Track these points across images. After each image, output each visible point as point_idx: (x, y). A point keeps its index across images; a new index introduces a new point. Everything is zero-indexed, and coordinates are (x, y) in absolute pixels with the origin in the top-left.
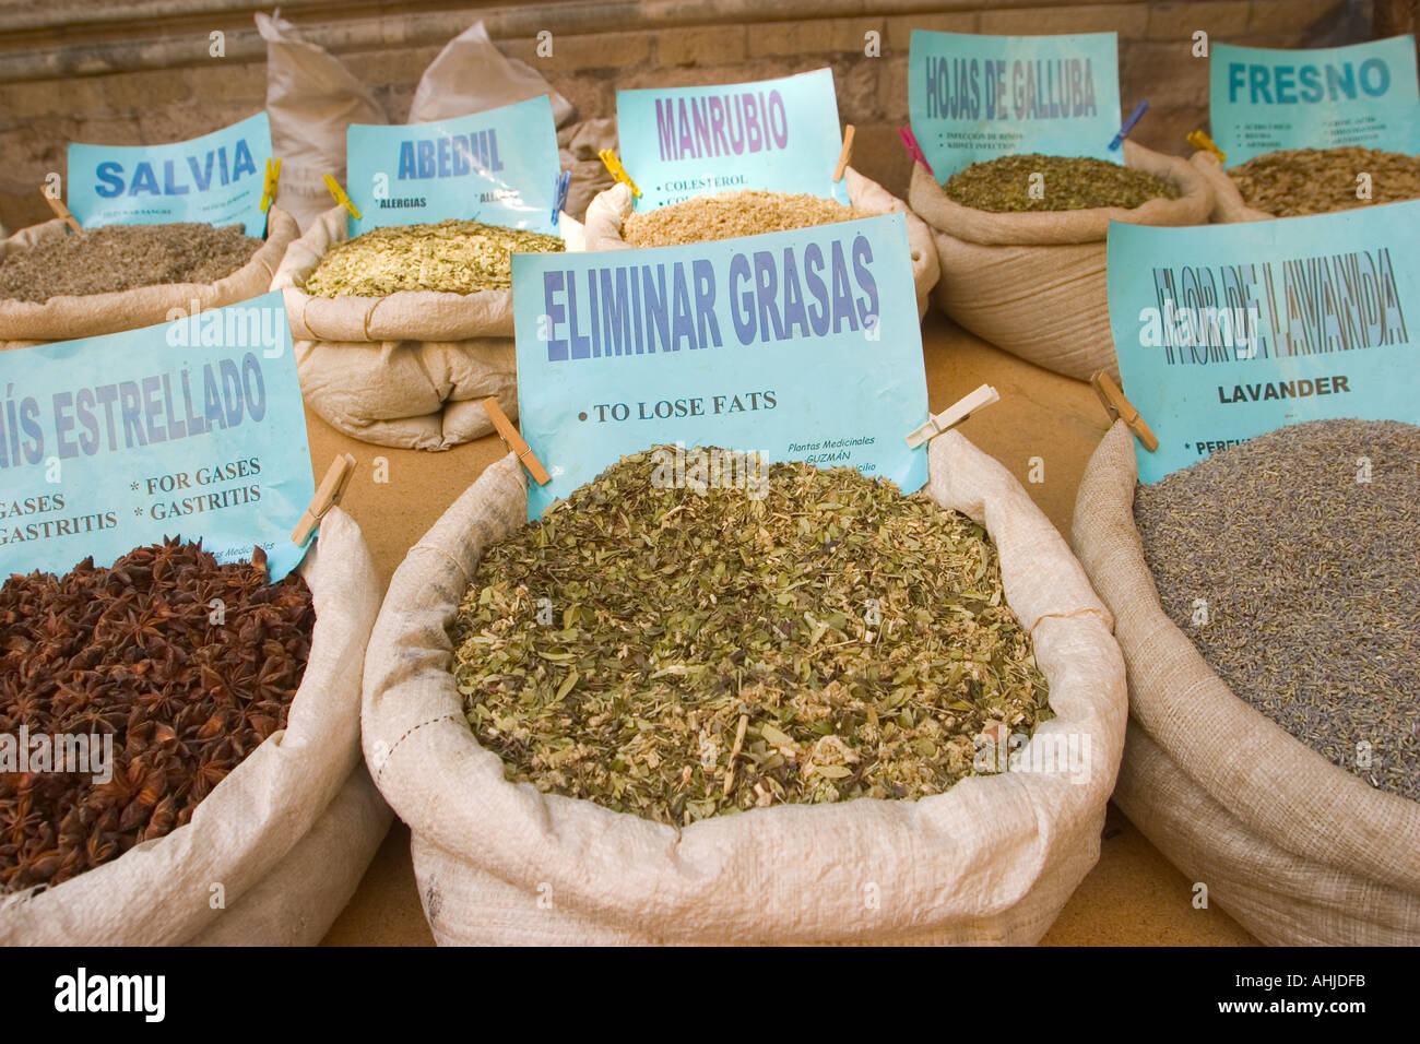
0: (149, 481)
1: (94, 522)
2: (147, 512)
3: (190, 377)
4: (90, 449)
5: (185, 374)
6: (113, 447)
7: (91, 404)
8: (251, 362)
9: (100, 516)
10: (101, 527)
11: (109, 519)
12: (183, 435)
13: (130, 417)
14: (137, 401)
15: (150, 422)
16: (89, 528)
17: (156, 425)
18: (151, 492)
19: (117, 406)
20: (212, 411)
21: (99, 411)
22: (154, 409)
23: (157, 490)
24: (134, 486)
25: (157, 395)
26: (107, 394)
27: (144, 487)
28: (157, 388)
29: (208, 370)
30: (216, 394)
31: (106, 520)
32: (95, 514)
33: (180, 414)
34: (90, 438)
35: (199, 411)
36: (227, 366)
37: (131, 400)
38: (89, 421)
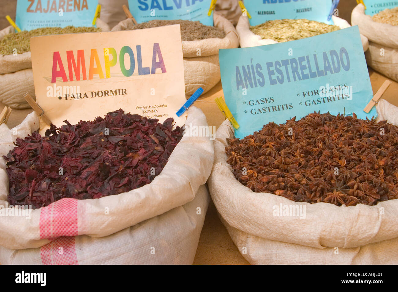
0: (304, 93)
1: (285, 107)
2: (303, 103)
3: (317, 56)
4: (281, 81)
5: (315, 56)
6: (289, 81)
7: (280, 66)
8: (343, 50)
9: (287, 105)
10: (287, 109)
11: (290, 106)
12: (316, 76)
13: (295, 70)
14: (297, 65)
15: (302, 73)
16: (283, 109)
17: (305, 73)
18: (304, 96)
19: (289, 67)
20: (327, 68)
21: (283, 69)
22: (303, 68)
23: (307, 96)
24: (298, 95)
25: (304, 63)
26: (285, 63)
27: (302, 95)
28: (304, 60)
29: (325, 54)
30: (328, 62)
31: (289, 106)
32: (285, 104)
33: (314, 70)
34: (280, 78)
35: (322, 68)
36: (333, 53)
37: (294, 65)
38: (280, 72)
